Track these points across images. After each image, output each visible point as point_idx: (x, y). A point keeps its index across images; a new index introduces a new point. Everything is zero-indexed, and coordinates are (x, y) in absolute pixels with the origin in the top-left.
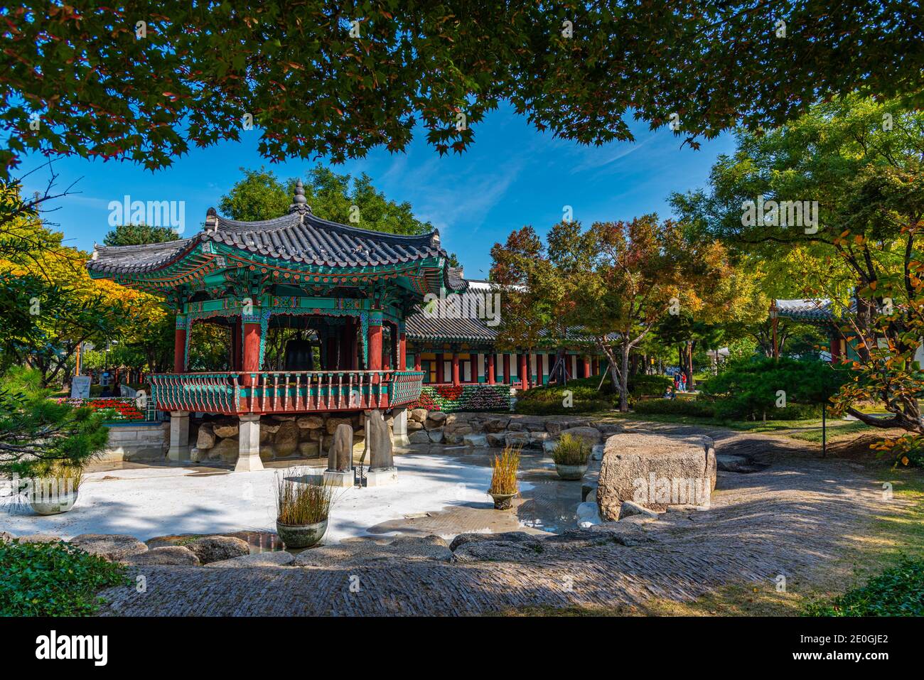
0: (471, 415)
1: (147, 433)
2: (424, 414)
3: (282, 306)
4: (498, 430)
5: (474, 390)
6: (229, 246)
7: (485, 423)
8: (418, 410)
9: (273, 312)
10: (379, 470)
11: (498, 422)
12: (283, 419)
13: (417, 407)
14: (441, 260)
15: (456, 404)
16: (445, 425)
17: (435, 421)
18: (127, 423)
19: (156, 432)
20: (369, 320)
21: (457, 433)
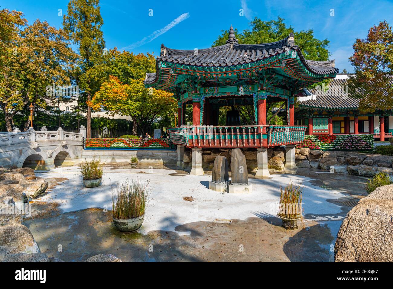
0: (340, 153)
1: (171, 154)
2: (307, 151)
3: (210, 93)
4: (355, 164)
5: (344, 137)
6: (170, 62)
7: (347, 158)
8: (304, 148)
9: (206, 96)
10: (237, 184)
11: (356, 158)
12: (222, 150)
13: (304, 147)
14: (293, 52)
15: (331, 146)
16: (322, 158)
17: (315, 156)
18: (163, 149)
19: (174, 153)
20: (258, 96)
21: (327, 164)
